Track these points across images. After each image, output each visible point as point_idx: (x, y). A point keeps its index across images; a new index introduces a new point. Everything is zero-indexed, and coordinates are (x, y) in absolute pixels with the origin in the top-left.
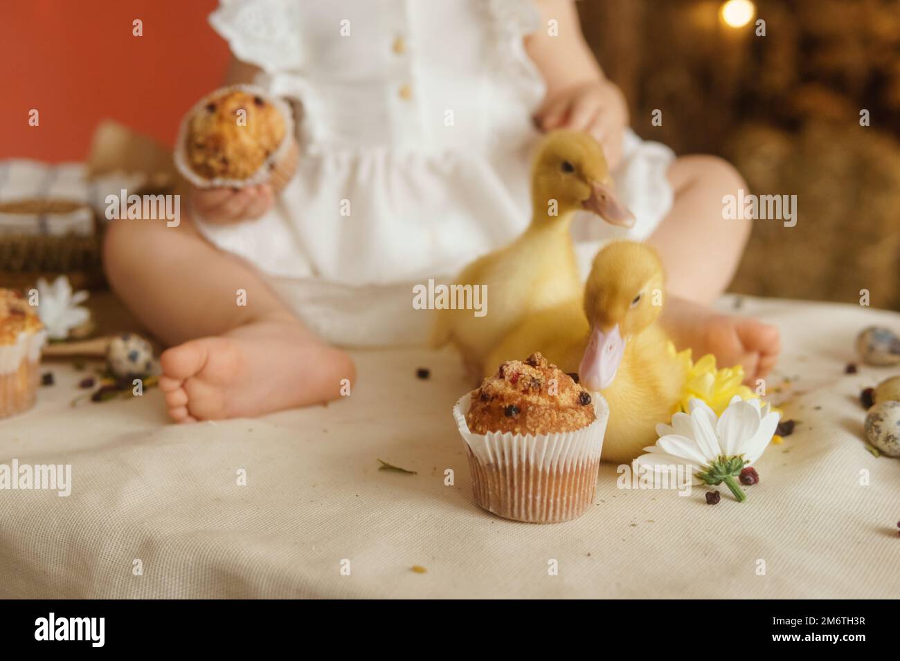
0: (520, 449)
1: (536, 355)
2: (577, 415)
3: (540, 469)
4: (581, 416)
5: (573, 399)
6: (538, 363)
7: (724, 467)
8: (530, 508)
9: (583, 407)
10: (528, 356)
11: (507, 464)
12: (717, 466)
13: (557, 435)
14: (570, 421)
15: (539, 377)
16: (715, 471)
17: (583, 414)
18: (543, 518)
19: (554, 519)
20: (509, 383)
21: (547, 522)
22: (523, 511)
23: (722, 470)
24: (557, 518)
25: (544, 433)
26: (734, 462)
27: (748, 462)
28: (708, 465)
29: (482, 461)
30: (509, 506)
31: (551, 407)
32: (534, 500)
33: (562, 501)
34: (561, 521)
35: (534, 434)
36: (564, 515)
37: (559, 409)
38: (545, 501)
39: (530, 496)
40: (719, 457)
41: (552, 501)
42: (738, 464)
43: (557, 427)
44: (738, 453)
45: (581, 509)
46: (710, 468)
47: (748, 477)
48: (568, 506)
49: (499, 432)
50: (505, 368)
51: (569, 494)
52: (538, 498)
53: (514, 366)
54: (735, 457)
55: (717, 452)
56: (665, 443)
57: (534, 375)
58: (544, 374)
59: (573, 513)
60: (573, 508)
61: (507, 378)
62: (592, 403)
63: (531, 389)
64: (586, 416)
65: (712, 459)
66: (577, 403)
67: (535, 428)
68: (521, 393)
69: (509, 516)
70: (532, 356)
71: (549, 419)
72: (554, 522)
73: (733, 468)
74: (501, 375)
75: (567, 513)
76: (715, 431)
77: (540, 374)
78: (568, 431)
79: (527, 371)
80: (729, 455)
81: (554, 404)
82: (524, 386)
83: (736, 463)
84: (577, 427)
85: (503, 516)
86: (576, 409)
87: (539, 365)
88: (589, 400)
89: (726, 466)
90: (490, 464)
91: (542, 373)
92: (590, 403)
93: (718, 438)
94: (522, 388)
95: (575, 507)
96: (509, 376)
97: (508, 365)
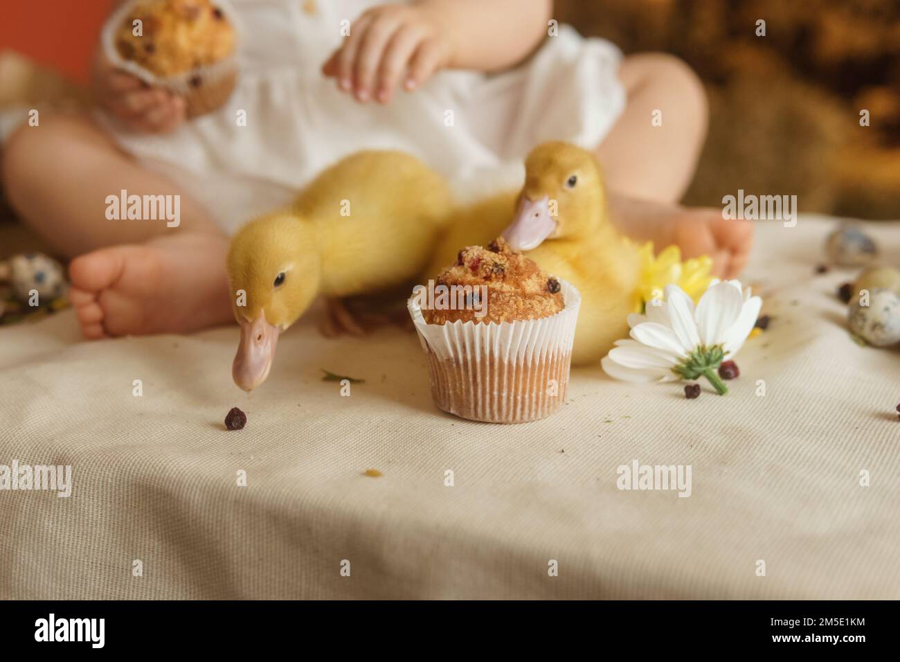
0: (482, 340)
1: (498, 240)
2: (545, 302)
3: (506, 362)
4: (550, 302)
5: (541, 286)
6: (500, 249)
7: (703, 357)
8: (495, 407)
9: (551, 295)
11: (469, 357)
12: (696, 357)
13: (524, 322)
14: (538, 308)
15: (502, 262)
16: (694, 363)
17: (552, 301)
18: (510, 418)
19: (522, 418)
20: (470, 270)
21: (514, 422)
22: (488, 410)
23: (702, 361)
24: (526, 417)
25: (509, 320)
26: (714, 352)
27: (728, 352)
28: (686, 357)
29: (441, 357)
30: (472, 406)
31: (516, 294)
32: (500, 397)
33: (531, 398)
34: (530, 420)
35: (498, 322)
36: (533, 414)
37: (525, 296)
38: (512, 398)
39: (496, 393)
40: (698, 348)
41: (519, 398)
42: (718, 355)
43: (524, 314)
44: (718, 342)
45: (551, 408)
46: (688, 360)
47: (728, 371)
48: (537, 403)
49: (458, 322)
50: (464, 254)
51: (538, 390)
52: (505, 394)
53: (474, 252)
54: (715, 346)
55: (695, 342)
56: (640, 332)
57: (497, 260)
58: (508, 259)
59: (543, 411)
60: (543, 406)
61: (466, 264)
62: (562, 291)
63: (494, 275)
64: (556, 304)
65: (690, 349)
66: (545, 290)
67: (499, 316)
68: (483, 280)
69: (472, 417)
70: (494, 241)
71: (515, 306)
72: (522, 421)
73: (713, 359)
74: (461, 262)
75: (536, 411)
76: (694, 318)
77: (503, 259)
78: (536, 319)
79: (489, 256)
80: (709, 344)
81: (519, 290)
82: (486, 272)
83: (716, 353)
84: (545, 314)
85: (465, 417)
86: (544, 296)
87: (502, 250)
88: (558, 287)
89: (705, 357)
90: (449, 360)
91: (506, 259)
92: (559, 290)
93: (697, 325)
94: (484, 275)
95: (546, 405)
96: (469, 262)
97: (467, 251)
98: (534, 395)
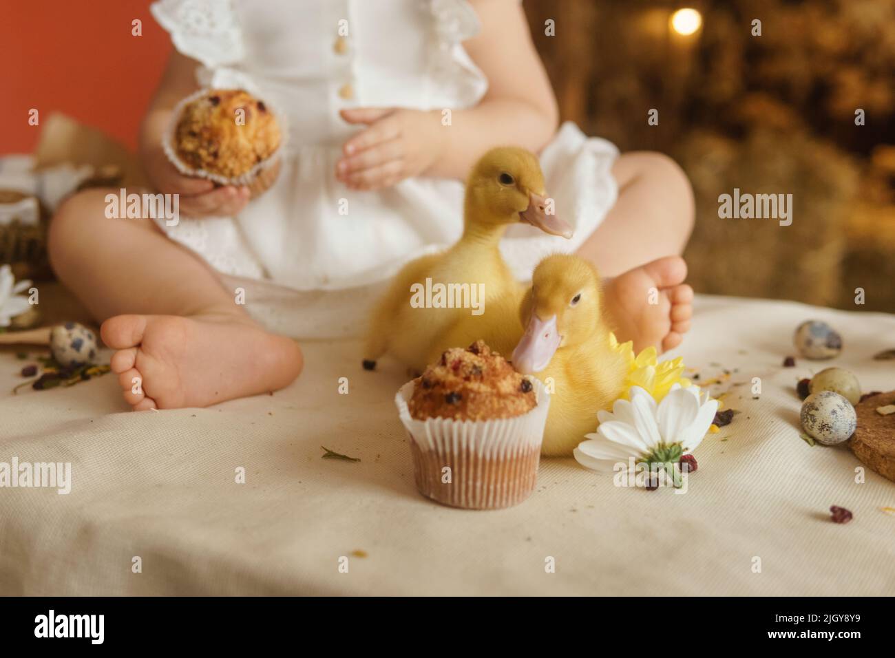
0: (460, 436)
1: (478, 343)
2: (517, 402)
3: (480, 455)
4: (522, 403)
5: (514, 387)
6: (480, 351)
7: (663, 454)
8: (470, 495)
9: (524, 395)
10: (471, 344)
11: (448, 450)
12: (657, 452)
13: (497, 423)
14: (511, 407)
15: (481, 364)
16: (655, 457)
17: (524, 401)
18: (484, 504)
19: (494, 505)
20: (451, 371)
21: (487, 508)
22: (463, 497)
23: (662, 456)
24: (497, 504)
25: (484, 419)
26: (673, 449)
27: (687, 449)
28: (648, 452)
29: (424, 448)
30: (450, 493)
31: (492, 394)
32: (474, 486)
33: (502, 487)
34: (501, 507)
35: (474, 420)
36: (504, 502)
37: (500, 396)
38: (485, 487)
39: (471, 483)
40: (659, 444)
41: (492, 487)
42: (677, 451)
43: (498, 413)
44: (677, 440)
45: (521, 495)
46: (649, 455)
47: (689, 463)
48: (508, 492)
49: (439, 419)
50: (447, 356)
51: (509, 480)
52: (479, 484)
53: (456, 353)
54: (674, 444)
55: (656, 439)
56: (606, 429)
57: (476, 363)
58: (487, 361)
59: (513, 499)
60: (513, 494)
61: (449, 365)
62: (534, 390)
63: (472, 377)
64: (528, 403)
65: (652, 445)
66: (519, 390)
67: (476, 414)
68: (463, 381)
69: (449, 502)
70: (475, 344)
71: (490, 406)
72: (494, 508)
73: (672, 455)
74: (444, 362)
75: (507, 499)
76: (655, 418)
77: (481, 361)
78: (508, 418)
79: (469, 358)
80: (668, 441)
81: (495, 391)
82: (465, 373)
83: (675, 450)
84: (517, 414)
85: (443, 502)
86: (517, 396)
87: (482, 353)
88: (530, 387)
89: (665, 454)
90: (430, 451)
91: (484, 361)
92: (531, 390)
93: (658, 424)
94: (464, 375)
95: (516, 494)
96: (451, 363)
97: (450, 353)
98: (505, 485)
